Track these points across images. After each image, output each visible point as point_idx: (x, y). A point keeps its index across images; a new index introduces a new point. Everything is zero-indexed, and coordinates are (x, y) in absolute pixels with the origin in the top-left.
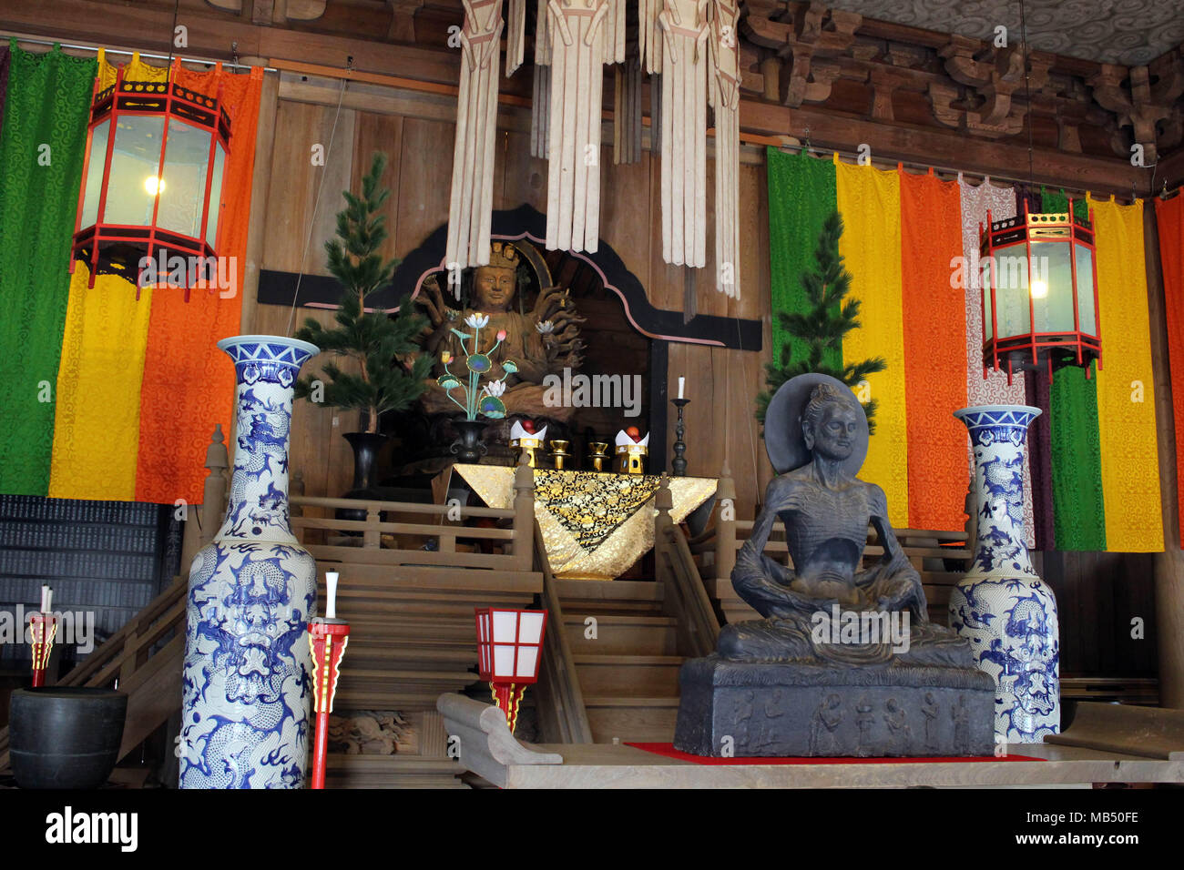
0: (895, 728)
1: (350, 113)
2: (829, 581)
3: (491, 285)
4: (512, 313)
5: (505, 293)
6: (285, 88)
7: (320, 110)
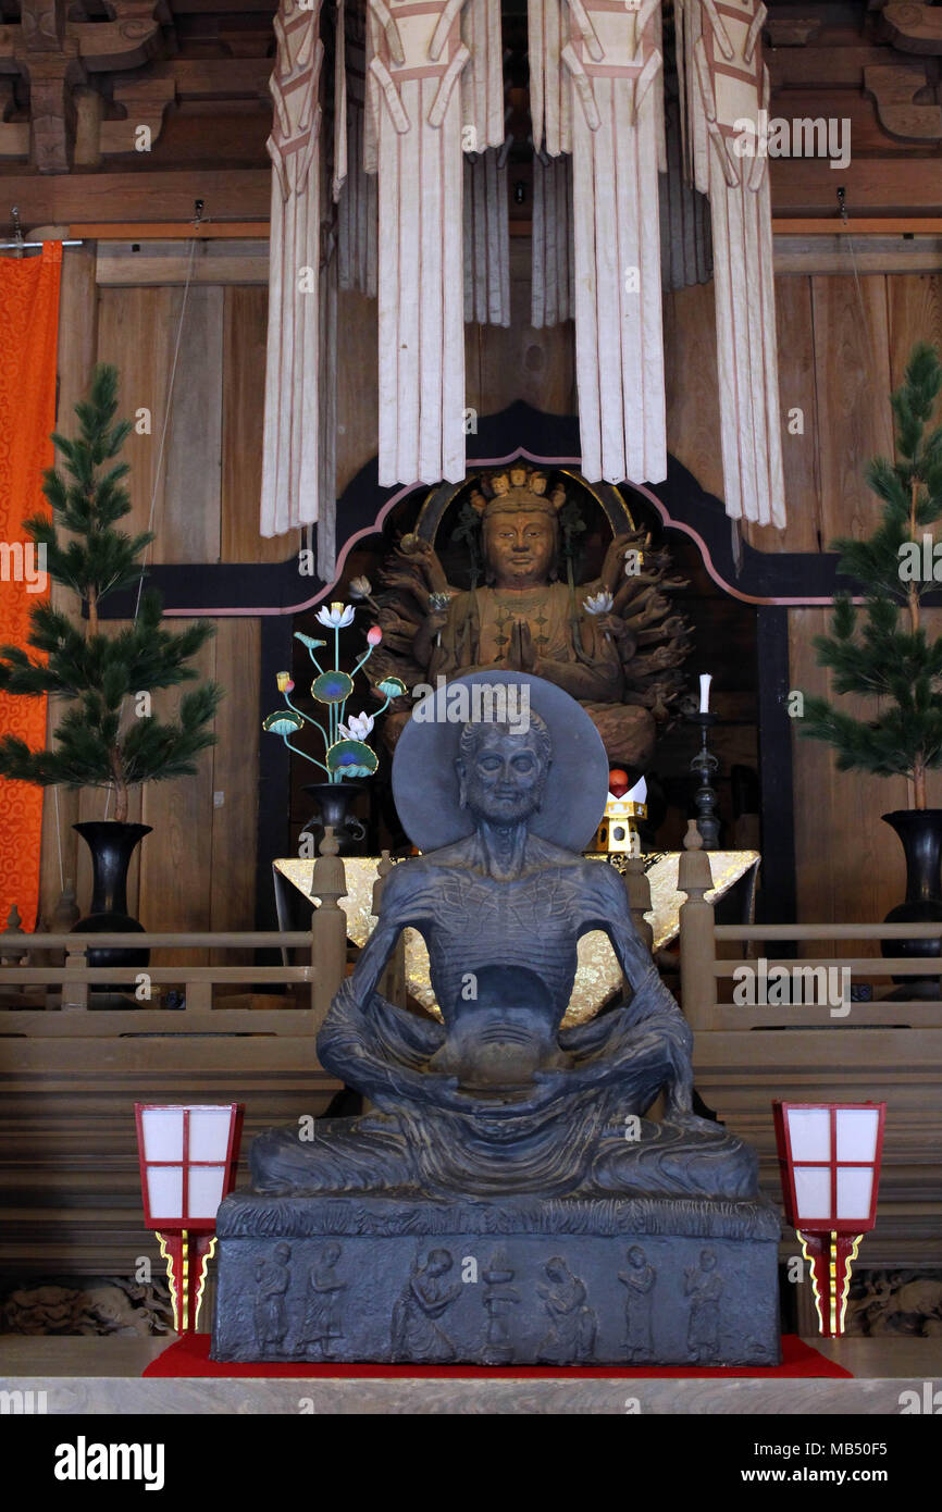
0: (559, 1312)
1: (215, 293)
2: (502, 1043)
3: (510, 543)
4: (558, 585)
5: (534, 553)
6: (106, 269)
7: (167, 294)
